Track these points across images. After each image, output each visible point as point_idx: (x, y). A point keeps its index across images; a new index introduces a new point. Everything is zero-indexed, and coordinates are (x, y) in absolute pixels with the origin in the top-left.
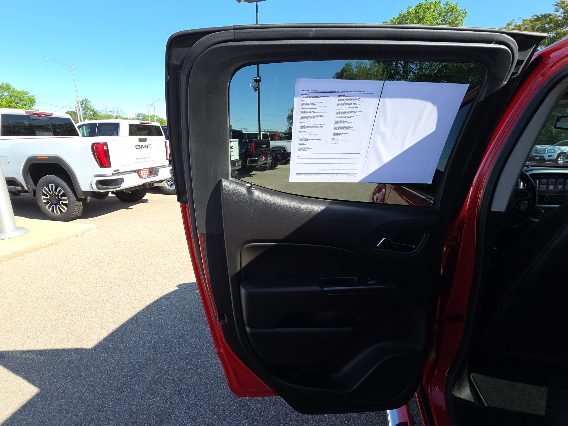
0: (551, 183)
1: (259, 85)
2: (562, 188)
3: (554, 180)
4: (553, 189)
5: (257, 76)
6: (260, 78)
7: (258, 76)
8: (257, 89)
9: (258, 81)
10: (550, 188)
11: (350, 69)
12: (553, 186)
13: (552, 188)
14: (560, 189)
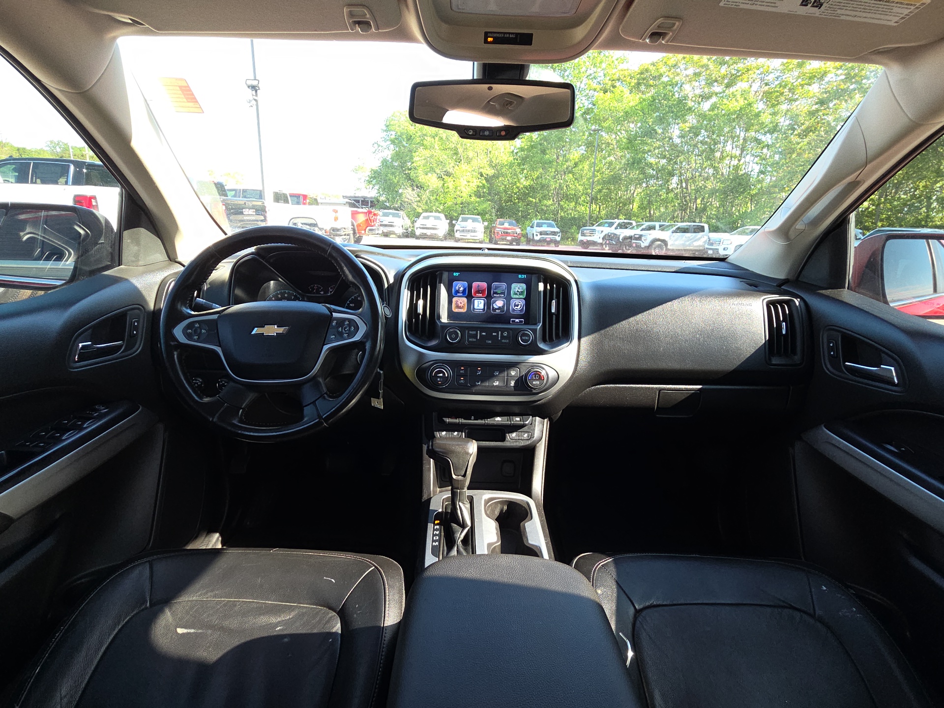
0: (478, 292)
1: (256, 95)
2: (503, 306)
3: (484, 285)
4: (484, 309)
5: (253, 78)
6: (258, 83)
7: (255, 79)
8: (255, 102)
9: (255, 88)
10: (476, 307)
12: (482, 302)
13: (481, 306)
14: (499, 308)
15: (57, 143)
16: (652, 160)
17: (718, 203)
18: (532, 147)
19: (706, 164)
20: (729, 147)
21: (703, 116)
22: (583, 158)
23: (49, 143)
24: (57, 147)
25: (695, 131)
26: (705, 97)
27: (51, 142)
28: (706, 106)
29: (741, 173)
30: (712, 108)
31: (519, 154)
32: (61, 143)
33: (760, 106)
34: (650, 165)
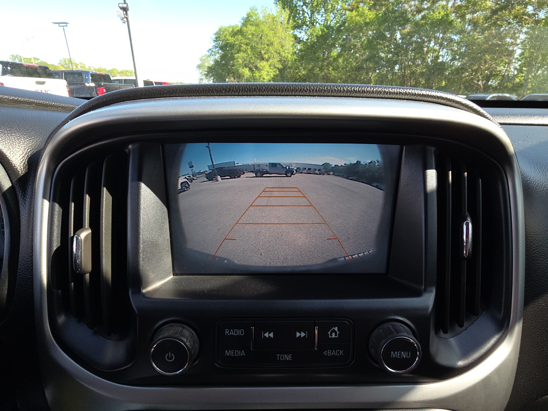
1: (127, 14)
5: (123, 2)
6: (127, 6)
7: (125, 3)
8: (126, 19)
9: (125, 9)
11: (256, 13)
15: (16, 56)
16: (383, 55)
17: (424, 81)
18: (307, 49)
19: (417, 56)
20: (432, 44)
21: (417, 24)
22: (339, 55)
23: (11, 57)
24: (16, 59)
25: (411, 34)
26: (419, 11)
27: (13, 56)
28: (419, 17)
29: (439, 61)
30: (423, 18)
31: (300, 54)
32: (18, 56)
33: (453, 17)
34: (382, 58)
